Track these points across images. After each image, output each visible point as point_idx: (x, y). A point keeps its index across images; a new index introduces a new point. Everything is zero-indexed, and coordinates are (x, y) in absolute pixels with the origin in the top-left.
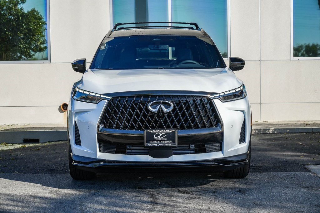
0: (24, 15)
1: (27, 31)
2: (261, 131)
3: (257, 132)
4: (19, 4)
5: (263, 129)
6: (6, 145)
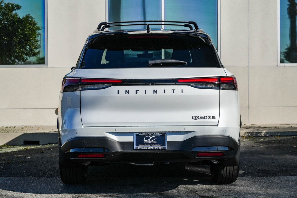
0: (19, 21)
1: (22, 36)
2: (254, 134)
3: (250, 135)
4: (14, 9)
5: (255, 132)
6: (7, 147)
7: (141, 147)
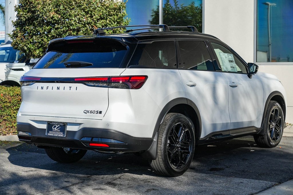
7: (51, 134)
